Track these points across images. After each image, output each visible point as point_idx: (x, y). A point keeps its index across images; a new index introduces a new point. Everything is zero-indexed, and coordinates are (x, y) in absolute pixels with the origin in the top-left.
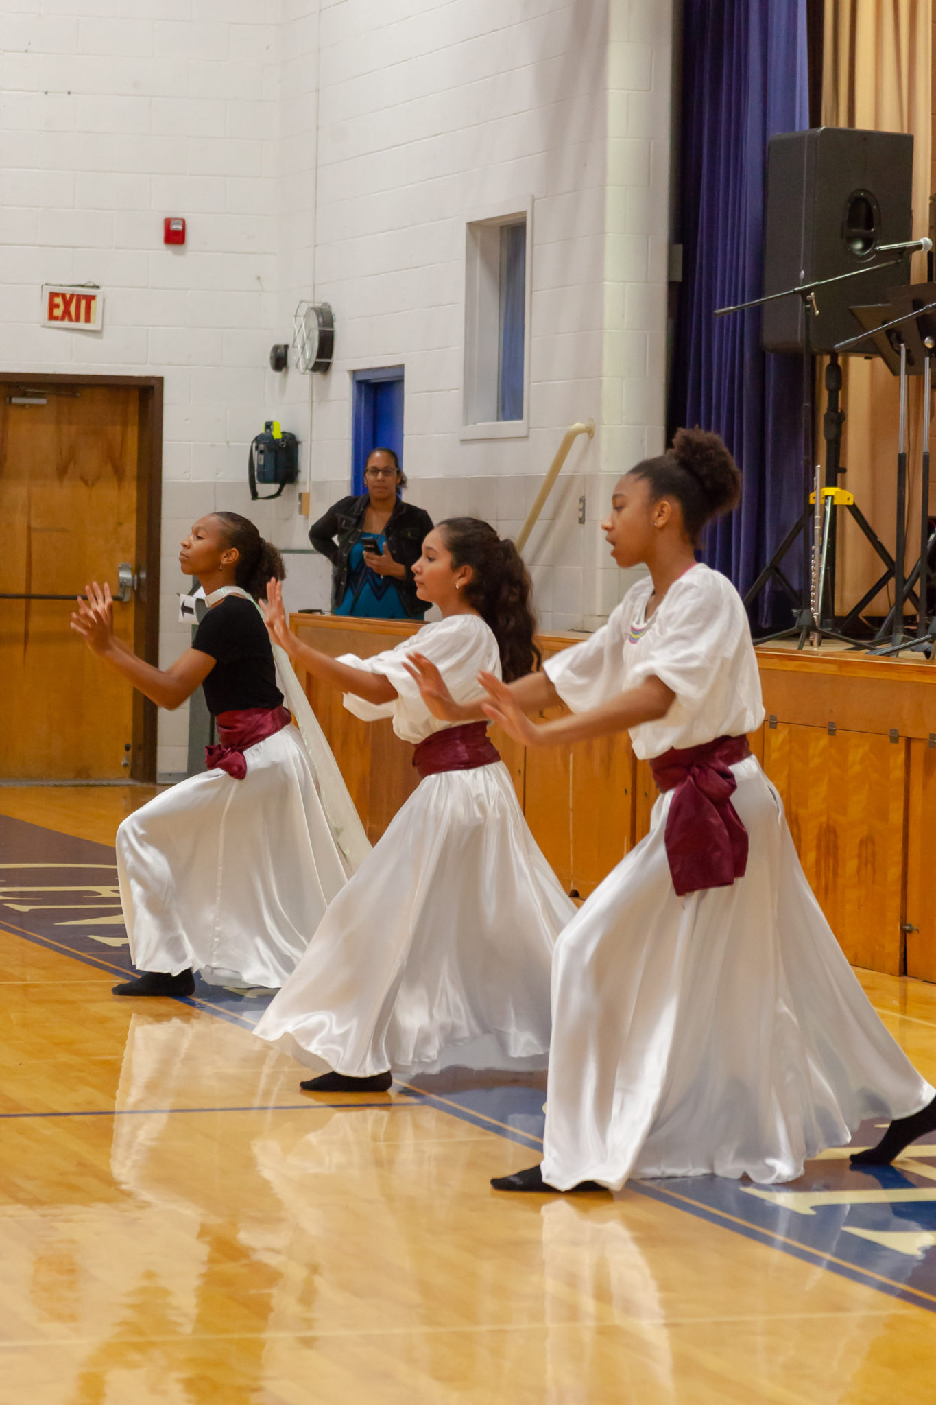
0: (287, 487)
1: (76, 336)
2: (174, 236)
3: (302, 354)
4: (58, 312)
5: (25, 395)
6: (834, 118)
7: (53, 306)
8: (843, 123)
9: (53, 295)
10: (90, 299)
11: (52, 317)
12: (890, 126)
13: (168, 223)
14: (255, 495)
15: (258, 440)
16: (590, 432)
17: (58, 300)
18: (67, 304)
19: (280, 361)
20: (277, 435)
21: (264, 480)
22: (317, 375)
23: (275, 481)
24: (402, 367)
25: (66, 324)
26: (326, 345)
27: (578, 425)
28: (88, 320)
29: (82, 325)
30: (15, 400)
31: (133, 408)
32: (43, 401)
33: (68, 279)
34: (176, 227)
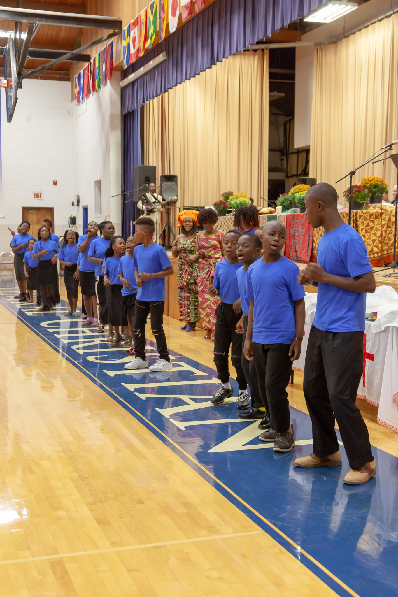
0: (74, 225)
1: (39, 200)
2: (55, 183)
3: (76, 203)
4: (36, 196)
5: (31, 210)
6: (146, 164)
7: (34, 195)
8: (147, 165)
9: (34, 194)
10: (41, 194)
11: (34, 197)
12: (155, 165)
13: (54, 181)
14: (69, 227)
15: (70, 217)
16: (109, 216)
17: (35, 194)
18: (37, 195)
19: (73, 204)
20: (72, 217)
21: (71, 224)
22: (78, 206)
23: (72, 224)
24: (87, 205)
25: (37, 198)
26: (78, 202)
27: (107, 215)
28: (41, 197)
29: (40, 198)
30: (29, 211)
31: (50, 212)
32: (34, 211)
33: (37, 191)
34: (55, 182)
